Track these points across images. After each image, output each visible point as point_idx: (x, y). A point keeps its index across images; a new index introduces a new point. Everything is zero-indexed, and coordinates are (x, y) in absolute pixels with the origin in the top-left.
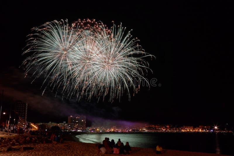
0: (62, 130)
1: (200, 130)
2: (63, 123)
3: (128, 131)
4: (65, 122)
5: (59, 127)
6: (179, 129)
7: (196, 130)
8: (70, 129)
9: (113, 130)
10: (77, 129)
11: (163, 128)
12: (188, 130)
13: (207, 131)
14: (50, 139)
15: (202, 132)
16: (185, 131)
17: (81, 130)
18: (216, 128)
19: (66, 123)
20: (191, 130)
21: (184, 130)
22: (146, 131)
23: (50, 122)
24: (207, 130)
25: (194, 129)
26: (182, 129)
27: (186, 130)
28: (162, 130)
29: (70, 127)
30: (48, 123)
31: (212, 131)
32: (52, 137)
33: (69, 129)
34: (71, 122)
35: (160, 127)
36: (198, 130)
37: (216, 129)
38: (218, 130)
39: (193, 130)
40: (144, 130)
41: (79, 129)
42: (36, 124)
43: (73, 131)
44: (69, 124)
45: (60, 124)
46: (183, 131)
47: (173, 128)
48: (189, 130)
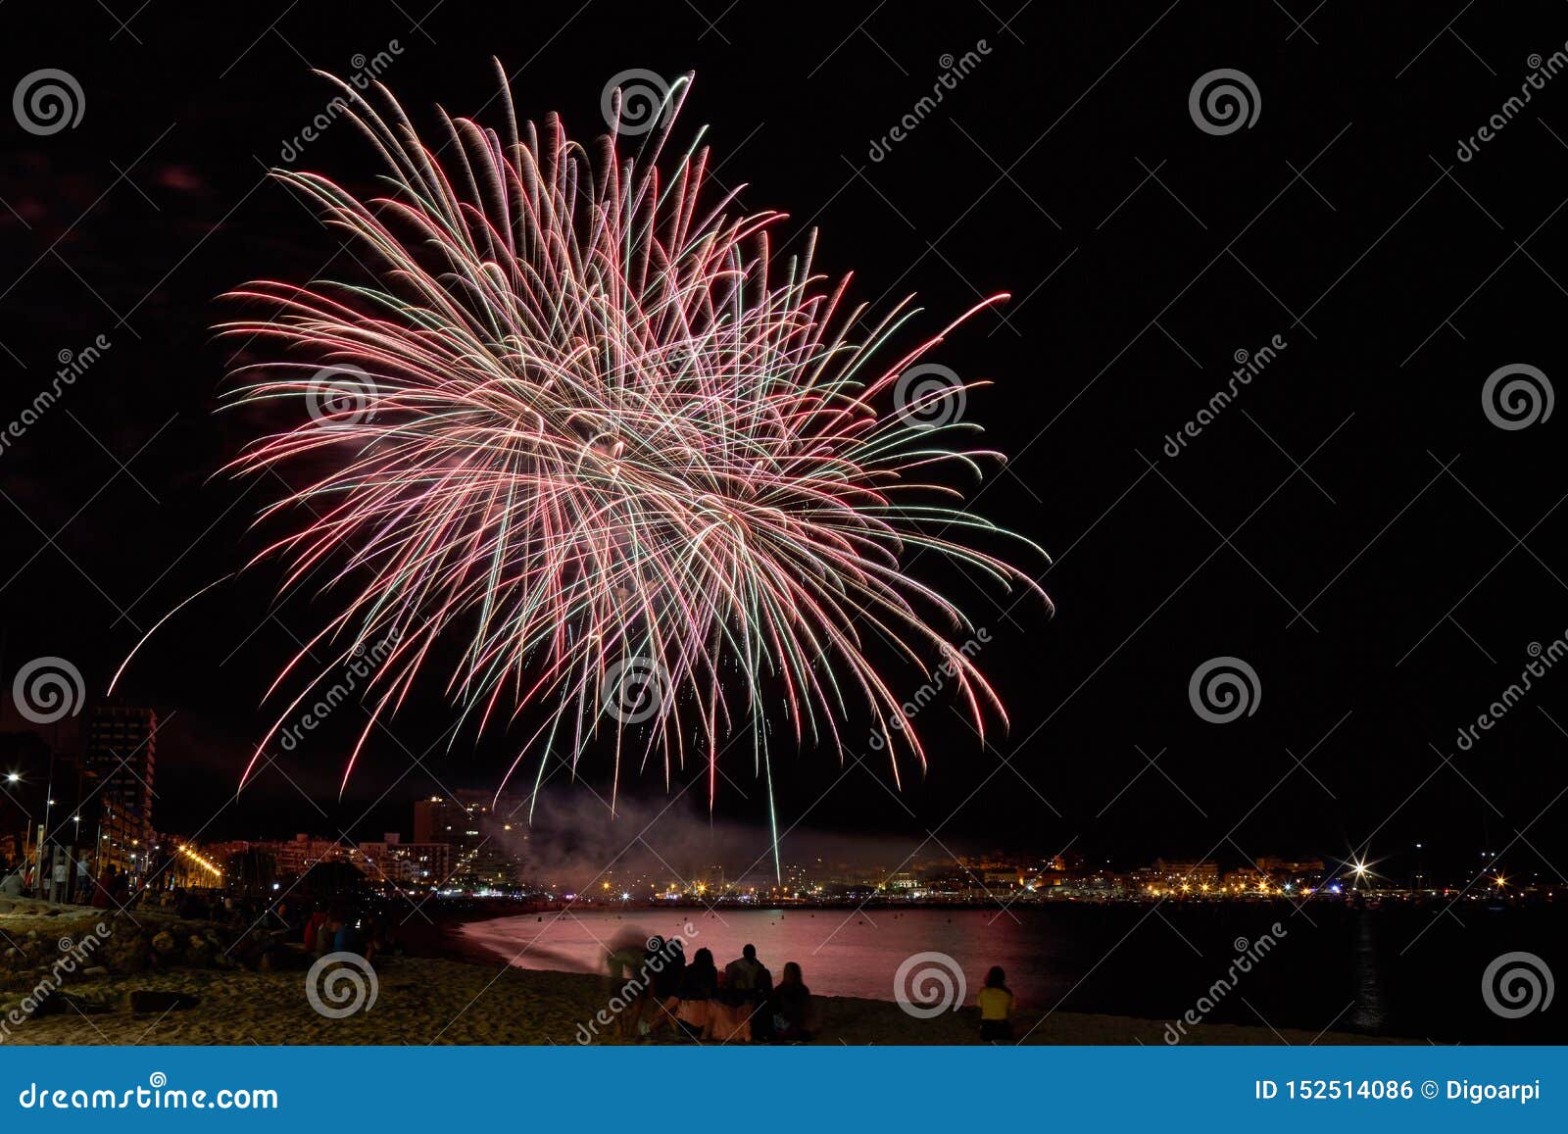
0: (378, 885)
1: (1263, 886)
2: (383, 846)
3: (802, 895)
4: (394, 838)
5: (360, 866)
6: (1127, 882)
7: (1237, 885)
8: (425, 879)
9: (702, 888)
10: (472, 882)
11: (1028, 877)
12: (1185, 888)
13: (1306, 891)
14: (302, 941)
15: (1272, 897)
16: (1165, 891)
17: (497, 888)
18: (1360, 869)
19: (401, 840)
20: (1205, 887)
21: (1160, 888)
22: (917, 895)
23: (300, 837)
24: (1301, 886)
25: (1221, 880)
26: (1146, 881)
27: (1170, 885)
28: (1017, 885)
29: (425, 866)
30: (285, 842)
31: (1336, 889)
32: (315, 930)
33: (422, 878)
34: (434, 839)
35: (1004, 871)
36: (1250, 886)
37: (1361, 878)
38: (1374, 884)
39: (1218, 886)
40: (904, 891)
41: (486, 885)
42: (212, 846)
43: (447, 893)
44: (418, 852)
45: (364, 846)
46: (1156, 893)
47: (1087, 872)
48: (1195, 885)
